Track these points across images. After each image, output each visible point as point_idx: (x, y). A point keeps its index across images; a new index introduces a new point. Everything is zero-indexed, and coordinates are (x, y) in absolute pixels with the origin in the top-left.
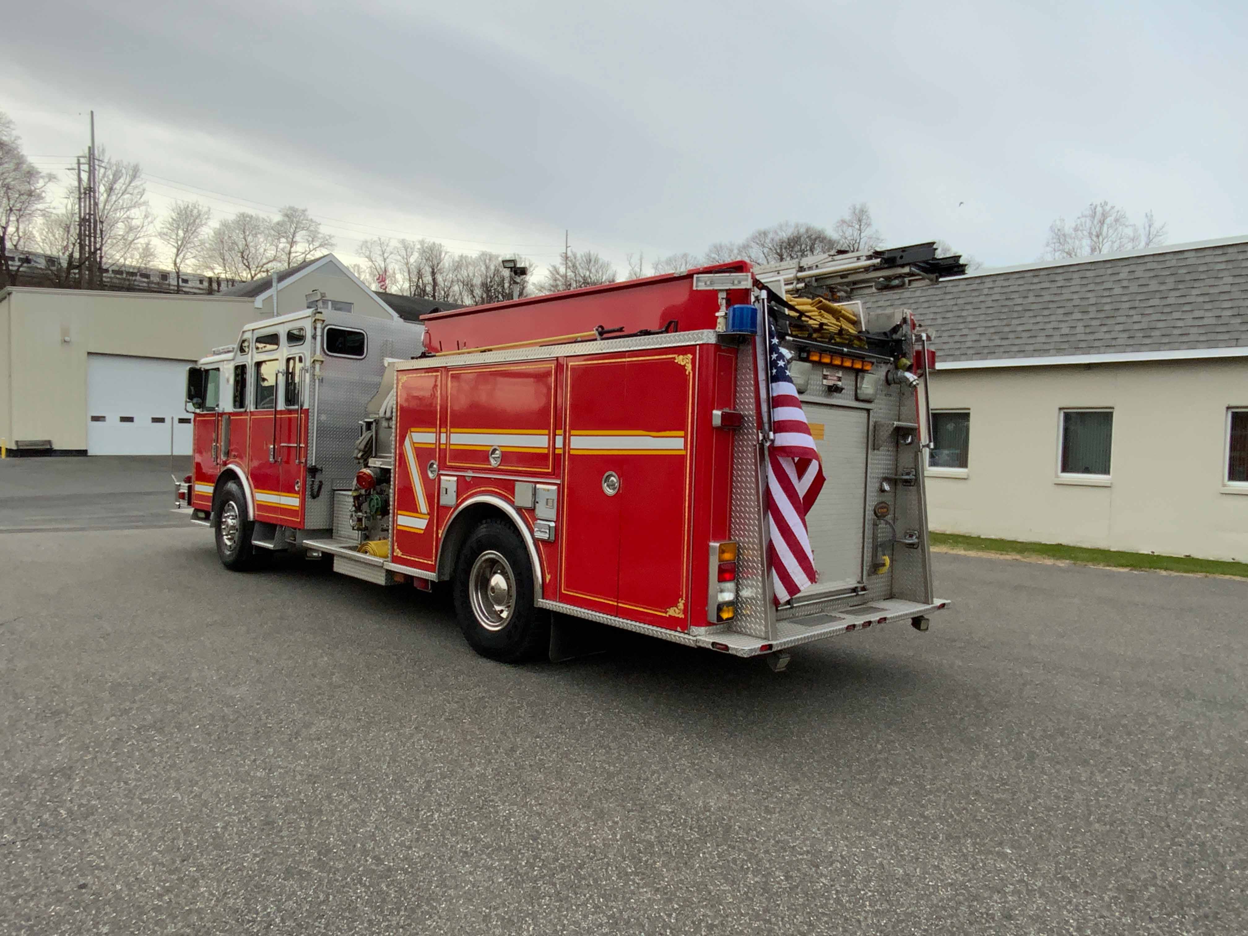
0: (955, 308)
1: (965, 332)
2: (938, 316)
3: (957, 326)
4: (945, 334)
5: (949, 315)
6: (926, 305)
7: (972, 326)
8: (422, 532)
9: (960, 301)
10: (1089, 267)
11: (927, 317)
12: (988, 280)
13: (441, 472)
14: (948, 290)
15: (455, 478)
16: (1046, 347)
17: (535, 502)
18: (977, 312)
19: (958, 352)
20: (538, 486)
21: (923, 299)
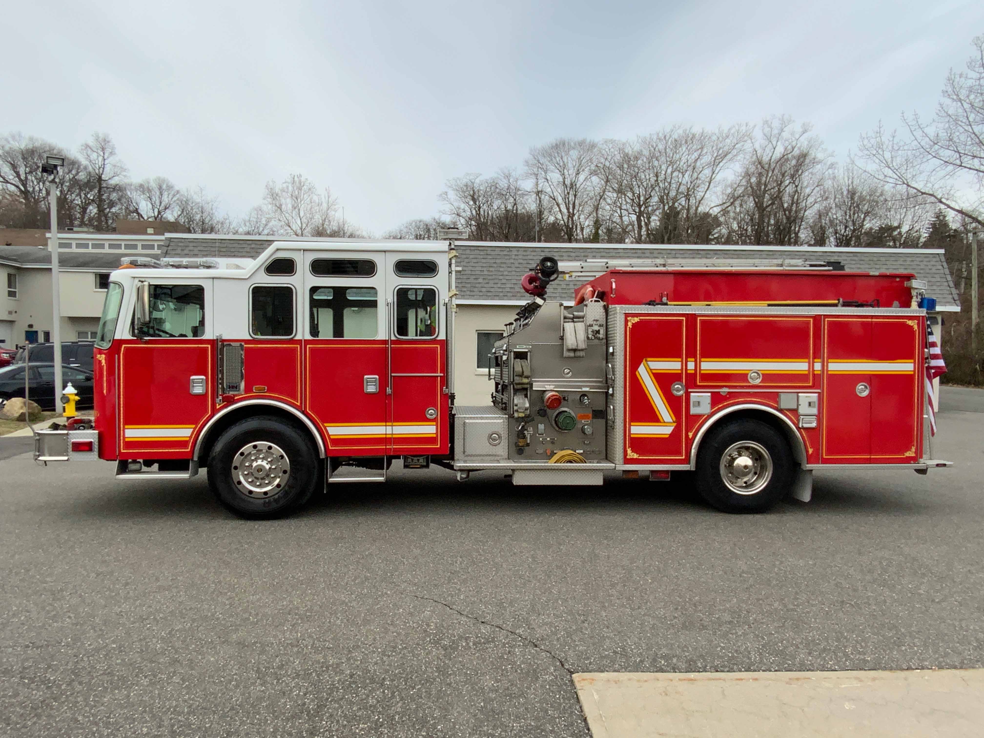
0: (495, 265)
1: (504, 281)
2: (485, 269)
3: (497, 277)
4: (491, 282)
5: (491, 269)
6: (475, 261)
7: (507, 278)
8: (667, 436)
9: (498, 261)
10: (571, 250)
11: (477, 269)
12: (515, 249)
13: (690, 390)
14: (489, 252)
15: (709, 394)
16: (554, 295)
17: (798, 405)
18: (510, 269)
19: (501, 294)
20: (800, 394)
21: (471, 257)
